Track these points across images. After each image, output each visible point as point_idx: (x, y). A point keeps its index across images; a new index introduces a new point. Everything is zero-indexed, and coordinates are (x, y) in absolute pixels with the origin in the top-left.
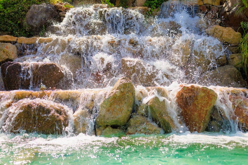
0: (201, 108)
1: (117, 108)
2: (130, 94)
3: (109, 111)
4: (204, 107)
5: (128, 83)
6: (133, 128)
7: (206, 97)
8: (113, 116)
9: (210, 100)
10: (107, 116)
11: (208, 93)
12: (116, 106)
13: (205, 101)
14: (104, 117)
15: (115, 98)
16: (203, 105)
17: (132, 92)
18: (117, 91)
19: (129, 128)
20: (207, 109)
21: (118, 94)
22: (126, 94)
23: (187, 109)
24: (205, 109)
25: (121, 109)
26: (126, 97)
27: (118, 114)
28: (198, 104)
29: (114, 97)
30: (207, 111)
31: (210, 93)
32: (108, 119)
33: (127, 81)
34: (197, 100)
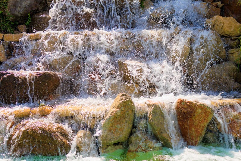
0: (198, 124)
1: (118, 128)
2: (130, 112)
3: (110, 131)
4: (201, 123)
5: (128, 100)
6: (135, 146)
7: (203, 114)
8: (114, 137)
9: (207, 117)
10: (109, 137)
11: (206, 110)
12: (117, 126)
13: (202, 117)
14: (106, 138)
15: (116, 117)
16: (200, 121)
17: (132, 109)
18: (118, 110)
19: (130, 146)
20: (204, 125)
21: (119, 114)
22: (126, 112)
23: (185, 123)
24: (202, 125)
25: (122, 129)
26: (127, 115)
27: (119, 134)
28: (195, 120)
29: (114, 117)
30: (203, 126)
31: (207, 110)
32: (110, 140)
33: (127, 99)
34: (195, 116)
